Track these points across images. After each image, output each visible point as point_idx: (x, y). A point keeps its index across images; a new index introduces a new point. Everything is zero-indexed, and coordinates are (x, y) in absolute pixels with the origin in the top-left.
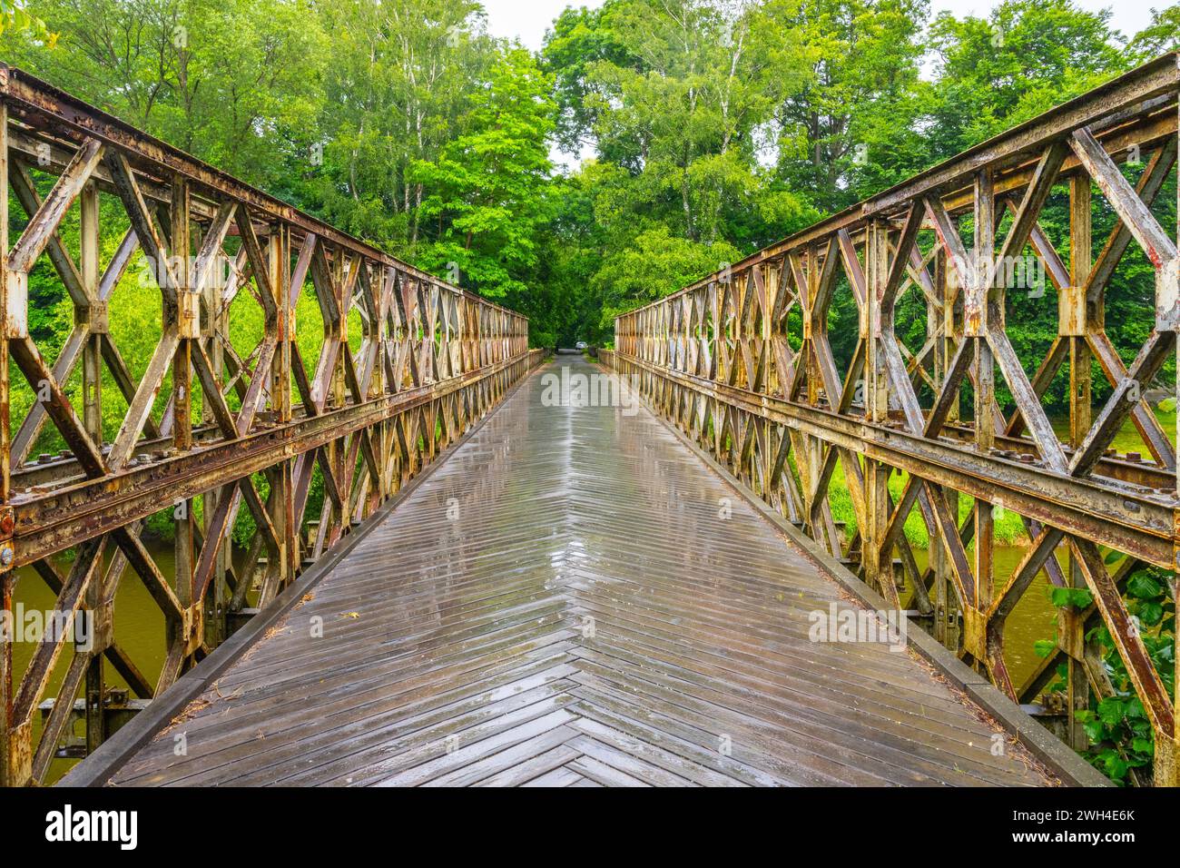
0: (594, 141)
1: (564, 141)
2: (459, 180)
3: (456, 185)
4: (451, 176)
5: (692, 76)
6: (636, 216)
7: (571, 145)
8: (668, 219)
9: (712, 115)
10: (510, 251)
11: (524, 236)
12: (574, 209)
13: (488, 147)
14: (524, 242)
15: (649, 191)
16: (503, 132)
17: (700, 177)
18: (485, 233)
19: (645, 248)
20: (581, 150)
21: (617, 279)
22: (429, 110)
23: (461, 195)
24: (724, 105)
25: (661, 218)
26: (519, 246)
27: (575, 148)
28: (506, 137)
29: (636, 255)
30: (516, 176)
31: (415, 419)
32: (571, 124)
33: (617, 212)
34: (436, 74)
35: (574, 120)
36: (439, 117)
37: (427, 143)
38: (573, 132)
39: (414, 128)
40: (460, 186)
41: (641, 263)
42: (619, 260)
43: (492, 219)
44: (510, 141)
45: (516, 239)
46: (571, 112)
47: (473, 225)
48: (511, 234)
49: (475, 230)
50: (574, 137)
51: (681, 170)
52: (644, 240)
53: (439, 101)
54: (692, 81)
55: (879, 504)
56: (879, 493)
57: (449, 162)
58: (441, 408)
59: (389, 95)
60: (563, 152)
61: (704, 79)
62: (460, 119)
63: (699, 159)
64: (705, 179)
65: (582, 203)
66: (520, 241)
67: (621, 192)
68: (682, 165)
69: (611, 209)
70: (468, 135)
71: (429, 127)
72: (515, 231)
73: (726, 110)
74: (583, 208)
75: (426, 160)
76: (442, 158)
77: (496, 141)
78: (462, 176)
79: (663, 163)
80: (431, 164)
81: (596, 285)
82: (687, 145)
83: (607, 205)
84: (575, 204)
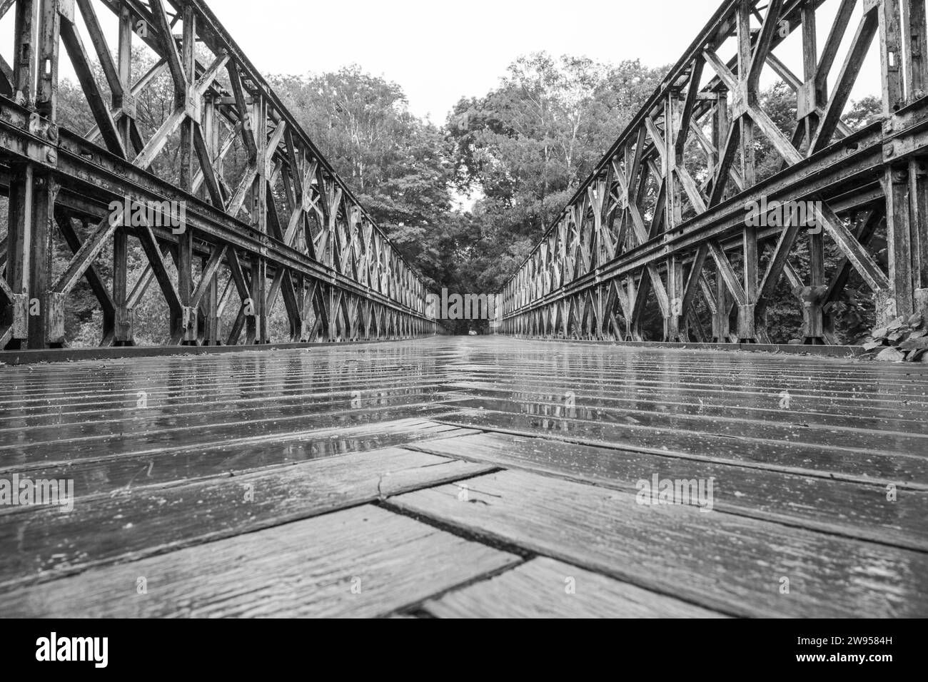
0: (481, 187)
1: (460, 187)
2: (389, 208)
3: (387, 211)
4: (383, 205)
5: (546, 138)
6: (509, 233)
7: (465, 190)
8: (531, 236)
9: (560, 164)
10: (424, 257)
11: (432, 246)
12: (467, 231)
13: (408, 186)
14: (433, 250)
15: (518, 216)
16: (419, 176)
17: (552, 205)
18: (406, 243)
19: (515, 253)
20: (471, 194)
21: (497, 275)
22: (368, 161)
23: (389, 218)
24: (568, 159)
25: (527, 234)
26: (429, 253)
27: (468, 192)
28: (421, 179)
29: (509, 258)
30: (427, 205)
31: (354, 305)
32: (465, 176)
33: (496, 230)
34: (373, 138)
35: (467, 173)
36: (375, 165)
37: (367, 184)
38: (466, 181)
39: (358, 175)
40: (388, 211)
41: (513, 263)
42: (498, 263)
43: (411, 234)
44: (423, 181)
45: (427, 248)
46: (464, 169)
47: (398, 238)
48: (424, 244)
49: (399, 241)
50: (467, 185)
51: (540, 201)
52: (514, 248)
53: (375, 155)
54: (547, 142)
55: (677, 286)
56: (677, 278)
57: (381, 196)
58: (373, 310)
59: (340, 150)
60: (460, 195)
61: (554, 141)
62: (389, 167)
63: (552, 195)
64: (556, 207)
65: (472, 227)
66: (430, 249)
67: (499, 217)
68: (541, 198)
69: (493, 229)
70: (394, 178)
71: (369, 172)
72: (427, 243)
73: (569, 162)
74: (473, 230)
75: (366, 194)
76: (377, 192)
77: (415, 181)
78: (391, 206)
79: (527, 197)
80: (369, 197)
81: (482, 280)
82: (543, 185)
83: (489, 225)
84: (468, 228)
